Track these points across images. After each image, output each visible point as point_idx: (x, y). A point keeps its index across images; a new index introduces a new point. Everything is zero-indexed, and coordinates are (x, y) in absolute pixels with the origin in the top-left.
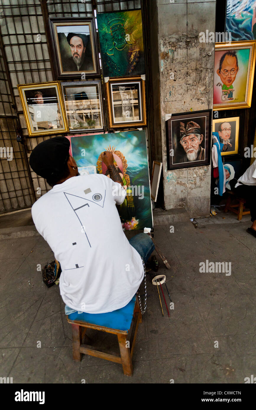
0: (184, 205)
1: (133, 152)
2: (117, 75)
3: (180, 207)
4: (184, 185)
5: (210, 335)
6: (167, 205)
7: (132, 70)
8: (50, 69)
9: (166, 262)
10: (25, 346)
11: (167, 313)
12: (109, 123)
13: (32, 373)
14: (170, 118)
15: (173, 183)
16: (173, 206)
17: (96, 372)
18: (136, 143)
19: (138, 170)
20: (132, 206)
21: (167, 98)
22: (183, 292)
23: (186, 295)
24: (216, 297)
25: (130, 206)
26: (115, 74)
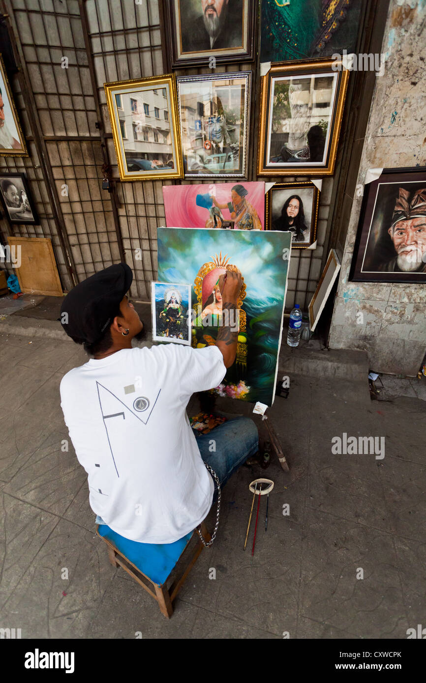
0: (367, 347)
1: (260, 271)
2: (291, 55)
3: (358, 349)
4: (376, 313)
5: (300, 612)
6: (333, 341)
7: (325, 43)
8: (160, 47)
9: (283, 460)
10: (65, 518)
11: (251, 548)
12: (258, 165)
13: (64, 556)
14: (378, 178)
15: (354, 305)
16: (345, 345)
17: (131, 590)
18: (269, 255)
19: (264, 306)
20: (243, 363)
21: (382, 129)
22: (292, 522)
23: (293, 529)
24: (341, 553)
25: (240, 363)
26: (284, 54)
